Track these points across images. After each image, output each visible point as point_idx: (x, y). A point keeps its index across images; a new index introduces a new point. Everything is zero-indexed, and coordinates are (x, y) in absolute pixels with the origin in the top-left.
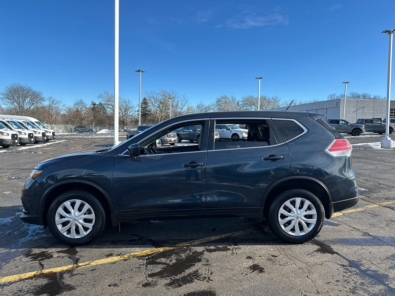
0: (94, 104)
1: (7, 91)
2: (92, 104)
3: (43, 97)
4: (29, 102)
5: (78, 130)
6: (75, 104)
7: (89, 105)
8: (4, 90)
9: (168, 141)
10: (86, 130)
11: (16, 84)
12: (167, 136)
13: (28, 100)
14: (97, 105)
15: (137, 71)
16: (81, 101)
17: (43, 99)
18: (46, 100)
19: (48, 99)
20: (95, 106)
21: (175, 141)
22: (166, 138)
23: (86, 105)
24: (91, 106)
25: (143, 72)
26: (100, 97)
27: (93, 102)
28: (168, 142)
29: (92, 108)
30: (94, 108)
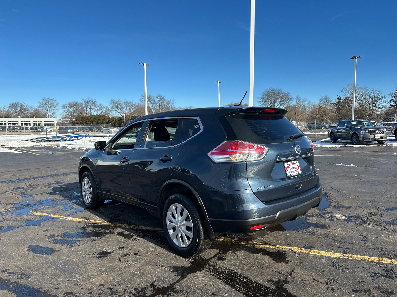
0: (339, 99)
1: (263, 95)
2: (337, 99)
3: (290, 97)
4: (279, 103)
5: (311, 127)
6: (320, 100)
7: (334, 100)
8: (260, 95)
9: (370, 138)
10: (319, 126)
11: (270, 88)
12: (369, 133)
13: (278, 101)
14: (343, 99)
15: (352, 58)
16: (326, 97)
17: (290, 99)
18: (293, 99)
19: (295, 98)
20: (341, 100)
21: (382, 139)
22: (367, 134)
23: (332, 100)
24: (337, 101)
25: (360, 58)
26: (343, 90)
27: (339, 97)
28: (369, 140)
29: (337, 103)
30: (339, 103)
